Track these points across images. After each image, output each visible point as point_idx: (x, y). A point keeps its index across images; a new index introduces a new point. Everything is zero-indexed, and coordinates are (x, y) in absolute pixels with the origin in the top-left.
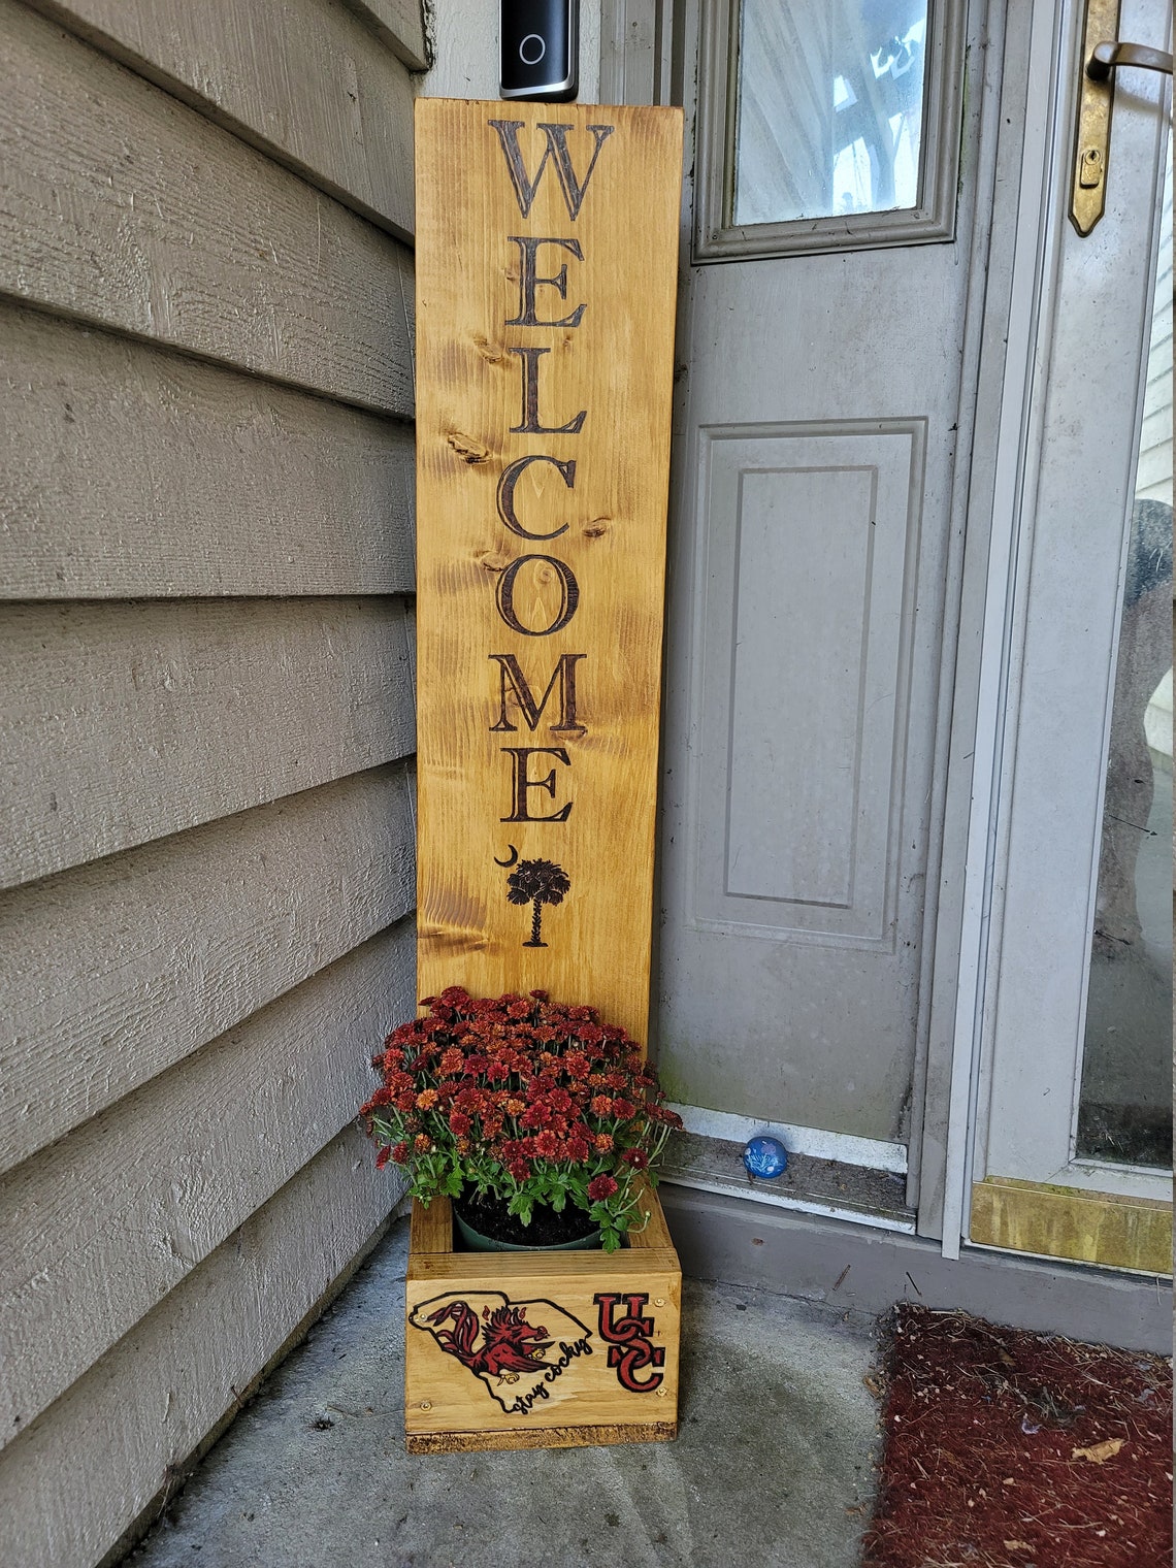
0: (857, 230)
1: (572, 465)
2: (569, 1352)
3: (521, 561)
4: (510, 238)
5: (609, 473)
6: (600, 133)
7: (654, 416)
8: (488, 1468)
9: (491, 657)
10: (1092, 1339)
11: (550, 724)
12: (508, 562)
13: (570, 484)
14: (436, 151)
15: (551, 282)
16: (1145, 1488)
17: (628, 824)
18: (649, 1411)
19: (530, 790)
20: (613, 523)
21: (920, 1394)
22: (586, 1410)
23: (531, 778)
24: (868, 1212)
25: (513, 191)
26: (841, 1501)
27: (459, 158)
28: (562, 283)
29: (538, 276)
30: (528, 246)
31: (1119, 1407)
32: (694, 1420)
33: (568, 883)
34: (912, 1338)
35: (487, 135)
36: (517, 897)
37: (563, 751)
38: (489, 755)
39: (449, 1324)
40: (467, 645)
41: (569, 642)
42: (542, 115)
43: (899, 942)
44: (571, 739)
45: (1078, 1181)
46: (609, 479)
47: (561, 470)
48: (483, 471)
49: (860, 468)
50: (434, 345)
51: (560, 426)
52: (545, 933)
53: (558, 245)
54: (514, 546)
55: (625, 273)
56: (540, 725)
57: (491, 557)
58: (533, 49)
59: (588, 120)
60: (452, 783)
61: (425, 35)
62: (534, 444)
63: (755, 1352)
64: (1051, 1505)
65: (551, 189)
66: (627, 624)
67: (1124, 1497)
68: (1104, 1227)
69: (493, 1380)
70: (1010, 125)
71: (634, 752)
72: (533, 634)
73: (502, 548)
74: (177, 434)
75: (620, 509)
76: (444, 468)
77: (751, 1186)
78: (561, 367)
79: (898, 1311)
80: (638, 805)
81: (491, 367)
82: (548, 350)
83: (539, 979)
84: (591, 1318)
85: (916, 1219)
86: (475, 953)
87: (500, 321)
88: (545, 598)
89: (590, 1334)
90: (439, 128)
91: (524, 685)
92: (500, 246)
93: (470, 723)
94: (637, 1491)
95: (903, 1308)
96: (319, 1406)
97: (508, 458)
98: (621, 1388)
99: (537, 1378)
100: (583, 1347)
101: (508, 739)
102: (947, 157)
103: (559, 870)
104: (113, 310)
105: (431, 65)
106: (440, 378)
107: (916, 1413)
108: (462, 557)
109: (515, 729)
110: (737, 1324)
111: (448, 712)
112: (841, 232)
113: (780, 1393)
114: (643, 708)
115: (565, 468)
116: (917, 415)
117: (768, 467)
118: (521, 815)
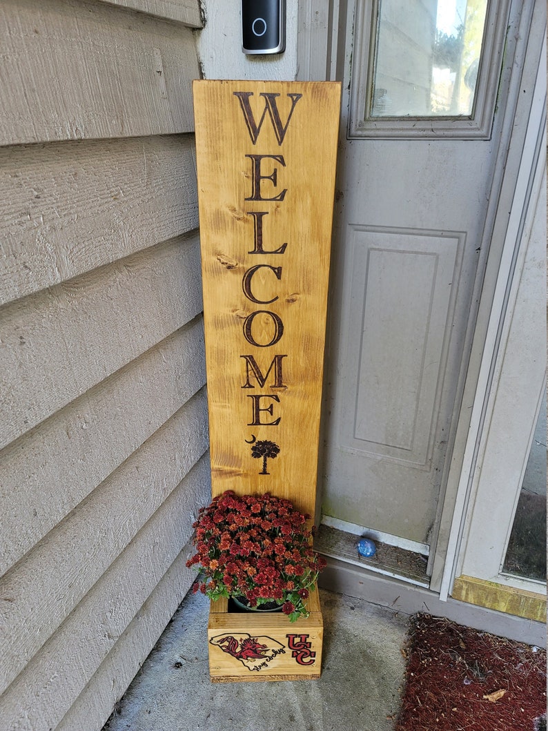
0: (437, 129)
1: (280, 269)
2: (276, 653)
3: (254, 314)
4: (246, 156)
5: (298, 272)
6: (295, 98)
7: (322, 245)
8: (243, 690)
9: (241, 356)
10: (501, 635)
11: (270, 385)
12: (248, 314)
13: (279, 278)
14: (206, 110)
15: (269, 178)
16: (511, 715)
17: (307, 427)
18: (309, 671)
19: (261, 412)
20: (301, 296)
21: (423, 662)
22: (283, 670)
23: (261, 407)
24: (410, 577)
25: (248, 131)
26: (386, 711)
27: (218, 113)
28: (274, 178)
29: (262, 175)
30: (256, 160)
31: (507, 671)
32: (328, 669)
33: (279, 450)
34: (423, 631)
35: (233, 100)
36: (256, 454)
37: (276, 396)
38: (241, 398)
39: (226, 643)
40: (230, 351)
41: (279, 350)
42: (263, 88)
43: (433, 468)
44: (280, 391)
45: (502, 581)
46: (298, 275)
47: (275, 272)
48: (235, 272)
49: (430, 254)
50: (208, 212)
51: (274, 250)
52: (269, 469)
53: (272, 159)
54: (251, 307)
55: (308, 172)
56: (266, 385)
57: (241, 312)
58: (259, 27)
59: (288, 91)
60: (225, 410)
61: (200, 8)
62: (260, 259)
63: (356, 633)
64: (470, 722)
65: (268, 129)
66: (308, 342)
67: (501, 720)
68: (511, 601)
69: (245, 661)
70: (526, 93)
71: (310, 397)
72: (261, 346)
73: (245, 307)
74: (78, 313)
75: (304, 290)
76: (216, 272)
77: (359, 560)
78: (274, 221)
79: (418, 616)
80: (312, 418)
81: (238, 222)
82: (267, 213)
83: (266, 486)
84: (285, 642)
85: (430, 582)
86: (237, 477)
87: (242, 199)
88: (267, 330)
89: (284, 647)
90: (207, 98)
91: (257, 369)
92: (242, 160)
93: (232, 385)
94: (302, 704)
95: (421, 615)
96: (176, 656)
97: (248, 266)
98: (297, 664)
99: (263, 660)
100: (282, 651)
101: (250, 391)
102: (490, 93)
103: (275, 445)
104: (38, 284)
105: (204, 25)
106: (212, 228)
107: (420, 671)
108: (225, 312)
109: (254, 387)
110: (350, 618)
111: (221, 380)
112: (428, 129)
113: (364, 654)
114: (314, 378)
115: (276, 271)
116: (461, 230)
117: (383, 248)
118: (257, 423)
